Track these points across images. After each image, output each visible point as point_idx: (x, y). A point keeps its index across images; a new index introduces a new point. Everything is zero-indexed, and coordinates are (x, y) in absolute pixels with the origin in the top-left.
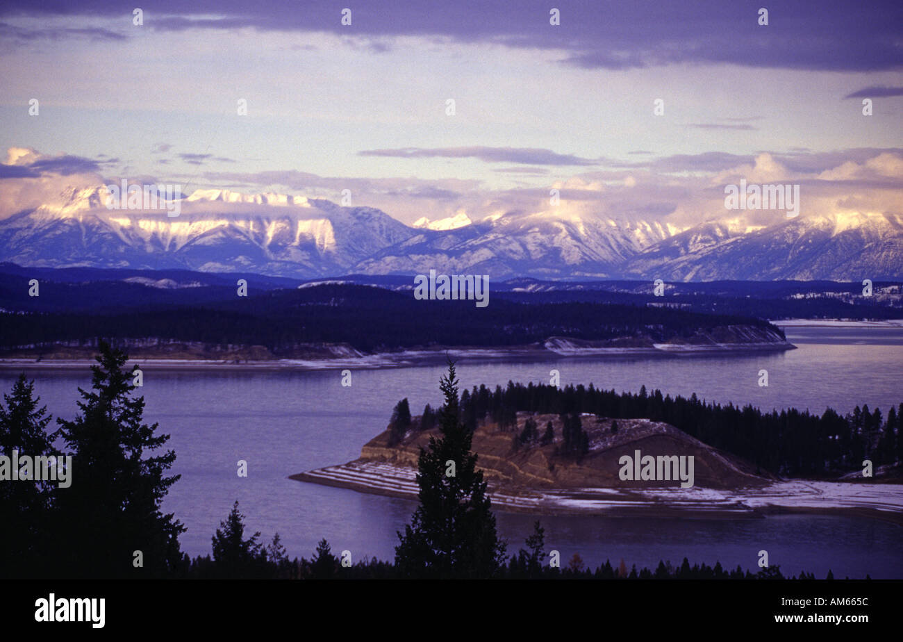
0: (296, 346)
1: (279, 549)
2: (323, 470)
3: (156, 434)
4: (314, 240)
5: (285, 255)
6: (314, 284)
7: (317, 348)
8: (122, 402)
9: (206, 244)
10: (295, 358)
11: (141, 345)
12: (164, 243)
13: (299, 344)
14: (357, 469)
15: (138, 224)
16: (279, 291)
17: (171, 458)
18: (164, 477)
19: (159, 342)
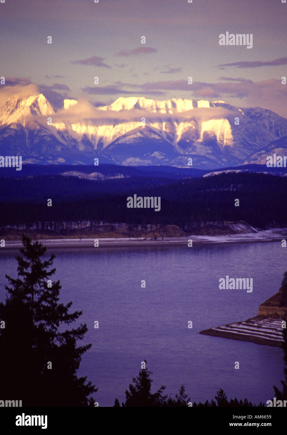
0: (202, 225)
1: (184, 398)
2: (227, 326)
3: (71, 311)
4: (215, 137)
5: (192, 150)
6: (216, 173)
7: (220, 225)
8: (42, 286)
9: (127, 143)
10: (202, 235)
11: (76, 227)
12: (93, 142)
13: (205, 223)
14: (255, 325)
15: (71, 127)
16: (188, 180)
17: (83, 330)
18: (77, 347)
19: (91, 224)
